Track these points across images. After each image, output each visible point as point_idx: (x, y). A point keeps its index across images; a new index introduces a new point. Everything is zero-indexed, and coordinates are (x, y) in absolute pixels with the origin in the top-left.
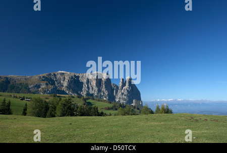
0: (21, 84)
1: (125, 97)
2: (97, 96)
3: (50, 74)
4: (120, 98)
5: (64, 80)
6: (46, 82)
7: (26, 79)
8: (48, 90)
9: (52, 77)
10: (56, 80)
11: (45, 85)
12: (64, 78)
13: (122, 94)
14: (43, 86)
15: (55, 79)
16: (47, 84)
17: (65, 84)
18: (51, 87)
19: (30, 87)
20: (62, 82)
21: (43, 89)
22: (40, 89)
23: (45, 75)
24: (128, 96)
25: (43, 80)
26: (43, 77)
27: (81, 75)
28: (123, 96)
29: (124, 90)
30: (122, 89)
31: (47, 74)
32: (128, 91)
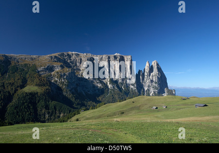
0: (26, 65)
1: (156, 85)
2: (122, 84)
3: (63, 55)
4: (149, 86)
5: (81, 63)
6: (59, 64)
7: (32, 59)
8: (64, 74)
9: (65, 58)
11: (60, 68)
12: (81, 59)
14: (58, 69)
15: (69, 61)
16: (62, 67)
18: (67, 71)
19: (39, 70)
20: (78, 64)
21: (58, 73)
22: (53, 73)
23: (56, 54)
24: (159, 84)
25: (55, 62)
26: (56, 57)
28: (154, 84)
29: (153, 76)
30: (150, 75)
31: (59, 53)
32: (158, 78)
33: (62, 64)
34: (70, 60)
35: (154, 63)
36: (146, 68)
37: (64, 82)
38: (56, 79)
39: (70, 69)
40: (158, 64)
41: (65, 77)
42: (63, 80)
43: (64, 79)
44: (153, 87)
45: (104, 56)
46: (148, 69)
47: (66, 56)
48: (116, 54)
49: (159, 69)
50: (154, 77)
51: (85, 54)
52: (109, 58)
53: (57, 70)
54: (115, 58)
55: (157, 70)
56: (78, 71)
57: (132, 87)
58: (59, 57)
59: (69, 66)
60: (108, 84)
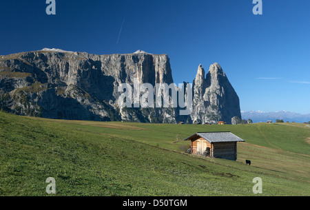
1: (215, 112)
2: (147, 110)
3: (31, 56)
4: (201, 114)
5: (67, 71)
6: (25, 75)
8: (35, 96)
9: (36, 62)
10: (46, 70)
11: (26, 84)
12: (67, 65)
13: (207, 104)
14: (21, 85)
15: (43, 69)
16: (29, 80)
17: (71, 80)
18: (40, 88)
20: (61, 74)
21: (21, 92)
22: (12, 93)
23: (18, 56)
24: (220, 109)
25: (17, 71)
26: (17, 61)
27: (103, 59)
28: (210, 109)
29: (209, 95)
30: (203, 92)
31: (23, 53)
32: (218, 96)
33: (29, 75)
34: (47, 65)
35: (212, 69)
36: (197, 79)
37: (33, 110)
38: (19, 104)
39: (46, 86)
40: (220, 71)
41: (36, 100)
42: (32, 107)
43: (34, 103)
44: (208, 116)
45: (113, 57)
46: (201, 80)
47: (37, 59)
48: (137, 52)
49: (223, 80)
50: (212, 96)
51: (76, 54)
52: (123, 59)
53: (21, 87)
54: (136, 59)
55: (217, 82)
56: (62, 88)
57: (167, 116)
58: (24, 61)
59: (43, 79)
60: (121, 111)
